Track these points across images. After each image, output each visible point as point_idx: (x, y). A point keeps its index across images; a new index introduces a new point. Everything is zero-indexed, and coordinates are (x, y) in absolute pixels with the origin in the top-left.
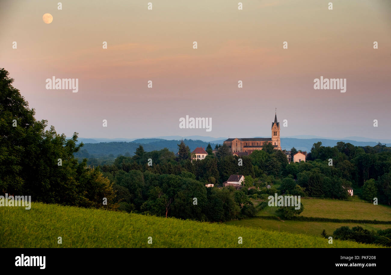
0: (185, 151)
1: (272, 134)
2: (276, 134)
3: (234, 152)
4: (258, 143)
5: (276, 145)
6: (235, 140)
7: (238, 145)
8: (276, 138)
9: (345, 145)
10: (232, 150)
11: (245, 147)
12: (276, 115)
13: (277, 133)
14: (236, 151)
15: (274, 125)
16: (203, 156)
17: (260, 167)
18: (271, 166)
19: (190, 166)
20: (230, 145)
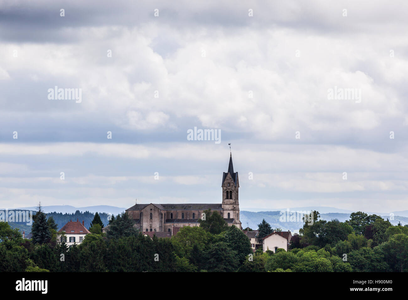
0: (45, 229)
1: (223, 195)
2: (231, 196)
3: (144, 231)
4: (194, 214)
5: (231, 217)
6: (148, 209)
7: (153, 218)
8: (231, 204)
9: (368, 218)
10: (141, 227)
11: (168, 221)
12: (231, 158)
13: (233, 194)
14: (149, 229)
15: (227, 178)
16: (81, 238)
17: (191, 261)
18: (215, 258)
19: (47, 257)
20: (139, 218)
